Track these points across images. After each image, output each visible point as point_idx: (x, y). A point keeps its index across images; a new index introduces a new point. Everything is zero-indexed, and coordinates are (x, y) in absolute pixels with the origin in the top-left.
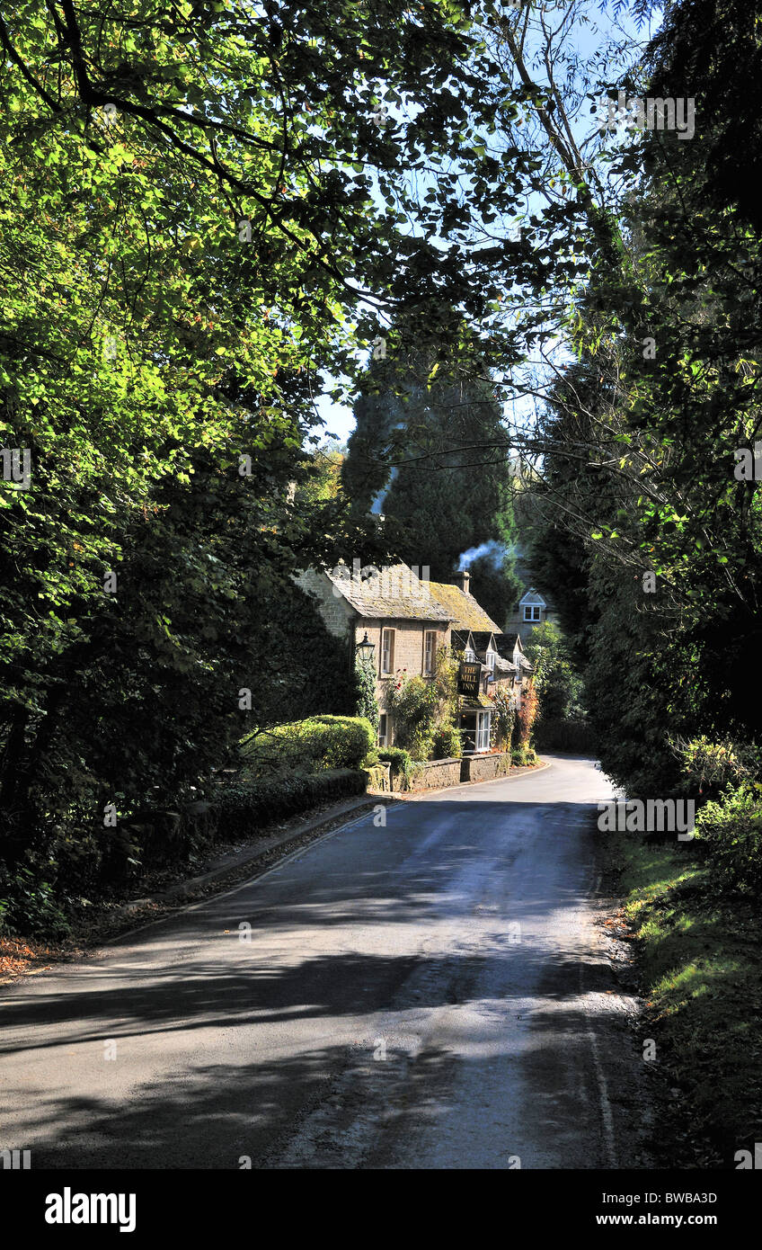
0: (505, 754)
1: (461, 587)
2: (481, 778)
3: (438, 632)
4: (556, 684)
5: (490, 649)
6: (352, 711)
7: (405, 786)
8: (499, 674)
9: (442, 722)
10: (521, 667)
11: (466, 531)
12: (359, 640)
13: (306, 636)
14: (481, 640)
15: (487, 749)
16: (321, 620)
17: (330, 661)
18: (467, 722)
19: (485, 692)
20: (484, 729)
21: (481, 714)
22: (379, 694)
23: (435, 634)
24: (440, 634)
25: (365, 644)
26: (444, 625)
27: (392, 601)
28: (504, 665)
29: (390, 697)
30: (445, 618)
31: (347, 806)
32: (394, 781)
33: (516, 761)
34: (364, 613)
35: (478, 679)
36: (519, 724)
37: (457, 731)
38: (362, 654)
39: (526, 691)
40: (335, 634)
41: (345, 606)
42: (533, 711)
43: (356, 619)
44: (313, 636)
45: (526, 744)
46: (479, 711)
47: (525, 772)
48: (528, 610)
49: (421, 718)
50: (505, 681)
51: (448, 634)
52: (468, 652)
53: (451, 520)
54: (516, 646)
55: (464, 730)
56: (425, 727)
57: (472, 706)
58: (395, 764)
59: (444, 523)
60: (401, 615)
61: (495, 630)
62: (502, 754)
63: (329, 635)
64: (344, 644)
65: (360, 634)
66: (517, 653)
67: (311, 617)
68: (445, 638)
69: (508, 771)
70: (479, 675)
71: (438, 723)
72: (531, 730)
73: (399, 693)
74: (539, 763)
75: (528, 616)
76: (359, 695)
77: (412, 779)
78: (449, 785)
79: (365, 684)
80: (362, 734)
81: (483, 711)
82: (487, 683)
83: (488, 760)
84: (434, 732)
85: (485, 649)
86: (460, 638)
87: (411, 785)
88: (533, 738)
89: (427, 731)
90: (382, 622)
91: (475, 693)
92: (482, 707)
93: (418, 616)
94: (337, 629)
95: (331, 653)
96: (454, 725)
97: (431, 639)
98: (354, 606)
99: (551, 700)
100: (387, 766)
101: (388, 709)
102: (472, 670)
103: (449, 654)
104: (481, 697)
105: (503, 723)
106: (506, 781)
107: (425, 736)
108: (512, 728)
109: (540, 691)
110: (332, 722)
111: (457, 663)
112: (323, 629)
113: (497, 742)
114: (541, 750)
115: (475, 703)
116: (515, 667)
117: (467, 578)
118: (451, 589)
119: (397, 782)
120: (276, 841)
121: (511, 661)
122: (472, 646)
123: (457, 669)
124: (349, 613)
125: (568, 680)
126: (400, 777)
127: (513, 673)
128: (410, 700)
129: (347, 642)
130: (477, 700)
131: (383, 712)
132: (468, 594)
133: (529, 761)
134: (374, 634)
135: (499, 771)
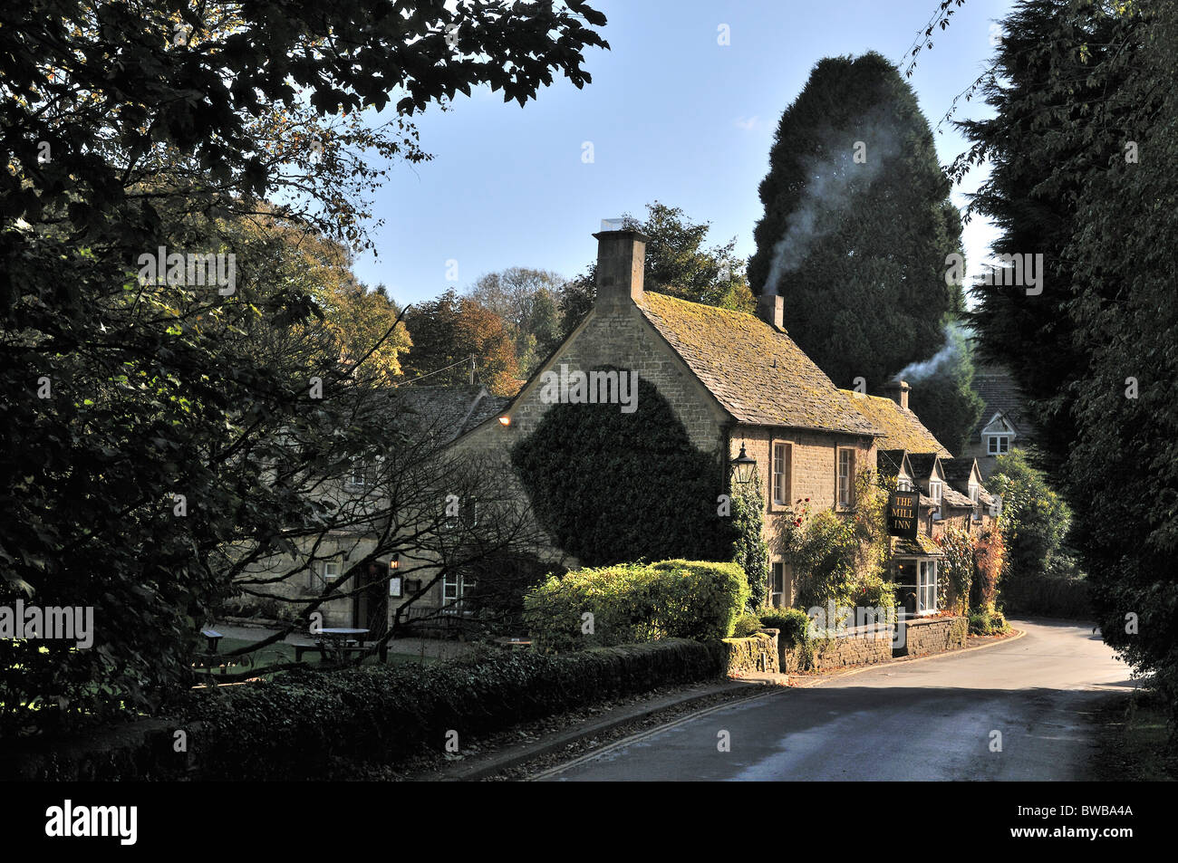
0: (959, 617)
1: (897, 401)
2: (924, 651)
3: (857, 450)
4: (1030, 527)
5: (934, 477)
6: (727, 556)
7: (806, 664)
8: (949, 510)
9: (868, 571)
10: (980, 502)
12: (735, 455)
13: (661, 452)
14: (922, 465)
15: (933, 612)
16: (682, 430)
17: (694, 485)
18: (904, 574)
19: (929, 533)
20: (928, 584)
21: (923, 565)
22: (768, 533)
23: (852, 452)
24: (860, 454)
25: (742, 460)
26: (867, 441)
27: (788, 406)
28: (956, 498)
29: (787, 539)
30: (867, 431)
32: (788, 657)
33: (976, 628)
34: (742, 418)
35: (915, 513)
36: (980, 579)
37: (888, 586)
38: (741, 472)
39: (988, 535)
40: (702, 448)
41: (713, 407)
42: (999, 562)
43: (731, 427)
44: (670, 451)
45: (991, 606)
46: (920, 560)
47: (989, 643)
48: (994, 441)
49: (834, 567)
50: (958, 520)
51: (873, 454)
52: (903, 479)
54: (973, 474)
55: (898, 586)
56: (842, 581)
57: (910, 552)
58: (789, 632)
60: (801, 424)
61: (944, 454)
62: (954, 618)
63: (693, 450)
64: (714, 462)
65: (735, 446)
66: (973, 483)
67: (669, 425)
68: (868, 459)
69: (964, 640)
70: (919, 511)
71: (860, 575)
72: (997, 587)
73: (800, 531)
74: (1009, 631)
75: (993, 448)
76: (737, 534)
77: (816, 653)
78: (875, 661)
79: (745, 518)
81: (926, 559)
82: (930, 522)
83: (934, 627)
84: (853, 587)
85: (927, 476)
86: (890, 461)
87: (816, 661)
88: (999, 597)
89: (842, 586)
90: (770, 432)
91: (909, 534)
92: (923, 554)
93: (826, 426)
94: (704, 441)
95: (695, 475)
96: (885, 577)
97: (848, 460)
98: (728, 408)
99: (1024, 547)
100: (774, 635)
101: (784, 555)
102: (906, 502)
103: (875, 479)
104: (921, 537)
105: (956, 577)
106: (959, 657)
107: (841, 593)
108: (970, 583)
109: (1008, 535)
111: (885, 493)
112: (685, 441)
113: (949, 603)
114: (1012, 614)
115: (914, 547)
116: (972, 501)
117: (906, 392)
118: (884, 403)
119: (792, 658)
121: (966, 493)
122: (908, 472)
123: (886, 500)
124: (720, 418)
126: (797, 650)
127: (968, 510)
128: (817, 543)
129: (719, 459)
130: (916, 543)
131: (777, 559)
132: (908, 411)
133: (995, 628)
134: (758, 449)
135: (950, 641)
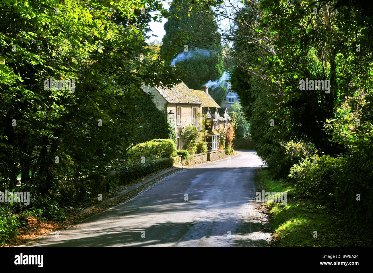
0: (223, 150)
1: (205, 91)
2: (214, 159)
3: (197, 108)
4: (240, 125)
5: (216, 113)
6: (167, 137)
7: (187, 163)
8: (220, 122)
9: (200, 140)
10: (227, 119)
11: (206, 71)
12: (168, 111)
13: (149, 111)
14: (213, 110)
15: (216, 149)
16: (154, 105)
17: (158, 119)
18: (209, 140)
19: (215, 128)
20: (214, 142)
21: (214, 137)
22: (176, 131)
23: (196, 108)
24: (198, 108)
25: (171, 113)
26: (199, 105)
27: (180, 97)
28: (221, 119)
29: (181, 132)
30: (199, 103)
31: (166, 171)
32: (183, 162)
33: (227, 153)
34: (170, 102)
35: (212, 124)
36: (227, 140)
37: (205, 143)
38: (169, 117)
39: (229, 128)
40: (160, 109)
41: (163, 99)
42: (232, 135)
43: (167, 104)
44: (152, 110)
45: (230, 147)
46: (213, 136)
47: (229, 157)
48: (230, 99)
49: (192, 139)
50: (222, 125)
51: (201, 108)
52: (208, 115)
53: (201, 67)
54: (226, 112)
55: (208, 143)
56: (194, 142)
57: (210, 134)
58: (183, 155)
59: (199, 68)
60: (183, 102)
61: (218, 106)
62: (221, 151)
63: (158, 110)
64: (163, 113)
65: (169, 109)
66: (226, 114)
67: (151, 104)
68: (199, 110)
69: (224, 157)
70: (212, 123)
71: (198, 140)
72: (232, 142)
73: (184, 131)
74: (235, 154)
75: (230, 101)
76: (169, 132)
77: (189, 161)
78: (203, 162)
79: (171, 127)
80: (171, 145)
81: (214, 136)
82: (215, 125)
83: (216, 153)
84: (197, 144)
85: (214, 113)
86: (205, 110)
87: (189, 163)
88: (232, 145)
89: (194, 144)
90: (177, 105)
91: (210, 129)
92: (214, 134)
93: (189, 102)
94: (160, 107)
95: (158, 116)
96: (204, 141)
97: (195, 110)
98: (166, 99)
99: (238, 131)
100: (180, 156)
101: (180, 136)
102: (210, 121)
103: (201, 116)
104: (213, 130)
105: (221, 140)
106: (224, 160)
107: (194, 145)
108: (225, 141)
109: (235, 128)
110: (160, 141)
111: (204, 119)
112: (155, 108)
113: (220, 147)
114: (235, 149)
115: (211, 133)
116: (225, 119)
117: (207, 88)
118: (201, 92)
119: (184, 162)
120: (140, 184)
121: (224, 117)
122: (209, 112)
123: (204, 121)
124: (165, 102)
125: (244, 123)
126: (185, 160)
127: (224, 122)
128: (188, 133)
129: (164, 112)
130: (212, 132)
131: (178, 137)
132: (207, 94)
133: (231, 153)
134: (174, 109)
135: (221, 157)
